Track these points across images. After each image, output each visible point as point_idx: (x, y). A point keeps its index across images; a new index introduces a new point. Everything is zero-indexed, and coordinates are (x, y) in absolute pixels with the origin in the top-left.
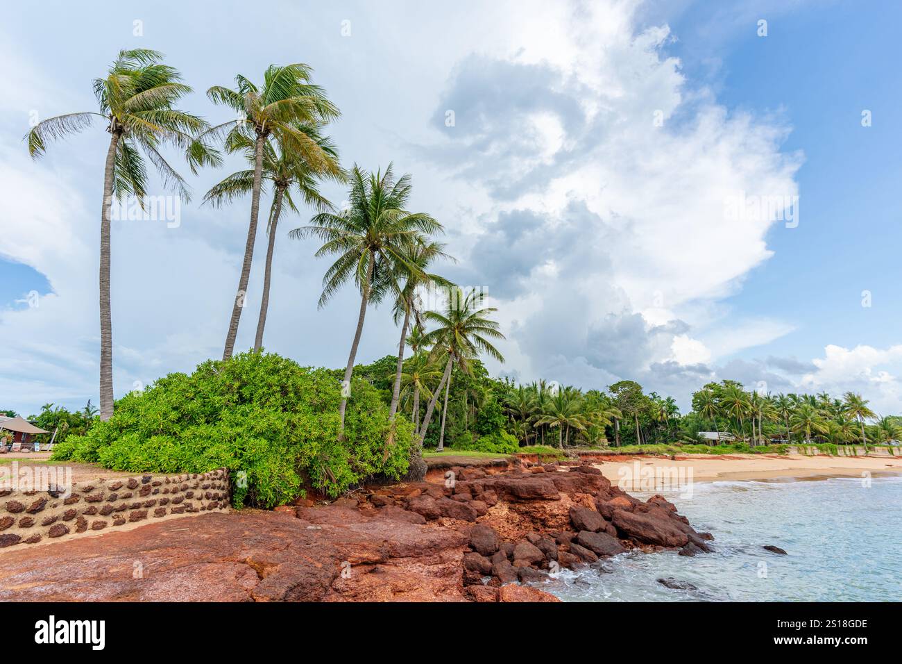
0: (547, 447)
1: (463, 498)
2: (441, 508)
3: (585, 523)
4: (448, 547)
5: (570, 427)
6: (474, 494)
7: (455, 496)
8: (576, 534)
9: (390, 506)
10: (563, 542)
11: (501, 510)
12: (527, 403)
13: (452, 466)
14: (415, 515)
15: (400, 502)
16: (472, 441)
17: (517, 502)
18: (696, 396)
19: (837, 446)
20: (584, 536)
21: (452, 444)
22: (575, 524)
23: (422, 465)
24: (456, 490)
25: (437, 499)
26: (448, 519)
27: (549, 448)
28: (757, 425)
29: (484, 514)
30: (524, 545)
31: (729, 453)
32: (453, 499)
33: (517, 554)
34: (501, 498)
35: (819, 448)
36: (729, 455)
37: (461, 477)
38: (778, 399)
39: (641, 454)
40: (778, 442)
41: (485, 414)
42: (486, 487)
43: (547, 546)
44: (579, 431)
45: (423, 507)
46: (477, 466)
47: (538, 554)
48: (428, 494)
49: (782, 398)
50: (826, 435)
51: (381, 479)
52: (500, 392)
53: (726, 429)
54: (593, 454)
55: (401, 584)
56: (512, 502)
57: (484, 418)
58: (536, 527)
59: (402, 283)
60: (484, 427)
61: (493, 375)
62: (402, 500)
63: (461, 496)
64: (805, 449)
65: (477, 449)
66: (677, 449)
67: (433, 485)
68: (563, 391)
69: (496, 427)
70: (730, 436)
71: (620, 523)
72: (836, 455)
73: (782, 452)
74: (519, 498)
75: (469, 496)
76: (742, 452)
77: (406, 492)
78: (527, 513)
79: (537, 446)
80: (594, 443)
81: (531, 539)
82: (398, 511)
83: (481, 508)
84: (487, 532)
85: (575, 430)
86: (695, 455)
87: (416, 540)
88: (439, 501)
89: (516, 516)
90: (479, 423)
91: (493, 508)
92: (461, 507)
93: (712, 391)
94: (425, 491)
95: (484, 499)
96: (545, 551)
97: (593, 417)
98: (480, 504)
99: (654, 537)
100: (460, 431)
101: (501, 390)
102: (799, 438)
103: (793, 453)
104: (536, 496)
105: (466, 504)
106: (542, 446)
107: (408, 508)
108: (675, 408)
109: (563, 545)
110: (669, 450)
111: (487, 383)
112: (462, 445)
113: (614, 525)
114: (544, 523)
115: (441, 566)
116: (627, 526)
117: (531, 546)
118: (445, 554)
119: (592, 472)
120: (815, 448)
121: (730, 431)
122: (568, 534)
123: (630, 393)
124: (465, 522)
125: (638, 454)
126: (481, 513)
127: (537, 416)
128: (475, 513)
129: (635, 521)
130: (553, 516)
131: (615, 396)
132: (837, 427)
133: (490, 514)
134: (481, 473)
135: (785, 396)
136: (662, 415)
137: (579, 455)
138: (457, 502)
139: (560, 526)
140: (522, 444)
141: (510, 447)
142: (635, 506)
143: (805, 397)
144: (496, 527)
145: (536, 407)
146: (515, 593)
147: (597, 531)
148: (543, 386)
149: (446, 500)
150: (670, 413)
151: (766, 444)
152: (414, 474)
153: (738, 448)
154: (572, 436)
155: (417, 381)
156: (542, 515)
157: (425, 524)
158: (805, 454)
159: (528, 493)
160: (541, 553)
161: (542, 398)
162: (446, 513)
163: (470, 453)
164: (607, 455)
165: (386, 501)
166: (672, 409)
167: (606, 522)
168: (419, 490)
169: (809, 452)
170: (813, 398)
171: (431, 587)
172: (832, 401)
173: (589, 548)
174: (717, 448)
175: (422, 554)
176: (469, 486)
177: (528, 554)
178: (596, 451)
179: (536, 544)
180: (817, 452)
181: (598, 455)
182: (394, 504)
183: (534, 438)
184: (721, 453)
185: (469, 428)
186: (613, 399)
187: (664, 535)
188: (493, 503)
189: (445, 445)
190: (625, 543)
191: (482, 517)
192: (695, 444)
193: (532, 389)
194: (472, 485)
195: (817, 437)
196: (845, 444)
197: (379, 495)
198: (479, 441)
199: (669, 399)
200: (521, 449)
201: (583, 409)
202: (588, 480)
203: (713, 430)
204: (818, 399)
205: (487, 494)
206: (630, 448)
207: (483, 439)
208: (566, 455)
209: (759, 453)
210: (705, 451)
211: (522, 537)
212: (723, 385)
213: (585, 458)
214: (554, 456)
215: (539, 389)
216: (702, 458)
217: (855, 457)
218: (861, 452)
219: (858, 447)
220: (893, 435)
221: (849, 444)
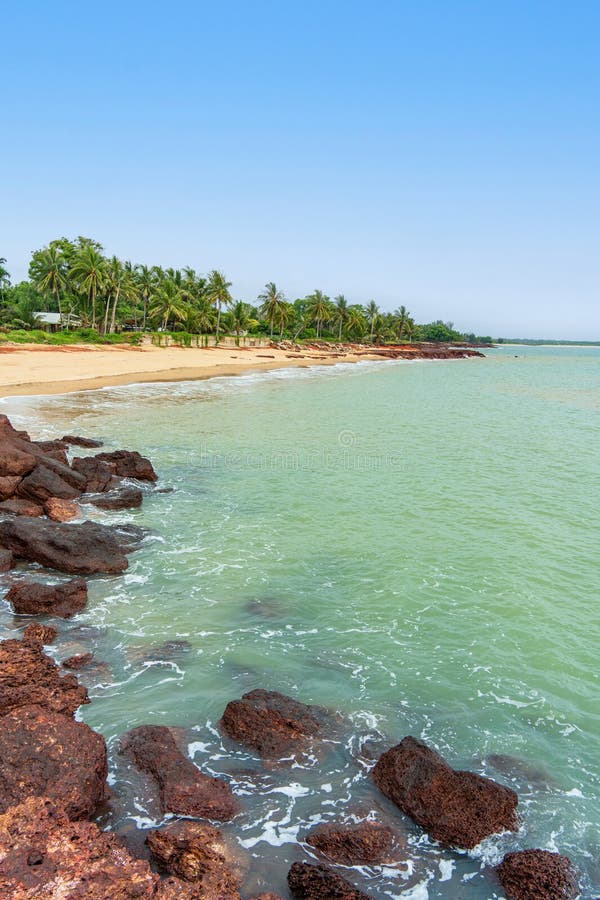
19: (191, 335)
28: (111, 307)
31: (72, 343)
35: (174, 338)
36: (72, 345)
38: (140, 272)
40: (131, 330)
49: (145, 270)
50: (182, 321)
53: (73, 309)
64: (160, 338)
66: (4, 336)
70: (76, 319)
72: (189, 346)
73: (134, 342)
76: (88, 341)
86: (28, 345)
102: (153, 326)
103: (147, 343)
120: (170, 337)
121: (76, 312)
135: (149, 269)
143: (171, 273)
151: (116, 331)
153: (85, 337)
158: (159, 345)
169: (163, 342)
174: (57, 336)
180: (171, 342)
184: (63, 342)
192: (27, 329)
195: (173, 324)
196: (198, 333)
203: (57, 310)
204: (184, 276)
209: (109, 343)
210: (41, 340)
212: (77, 244)
217: (206, 348)
218: (212, 343)
219: (210, 337)
220: (242, 323)
221: (203, 333)
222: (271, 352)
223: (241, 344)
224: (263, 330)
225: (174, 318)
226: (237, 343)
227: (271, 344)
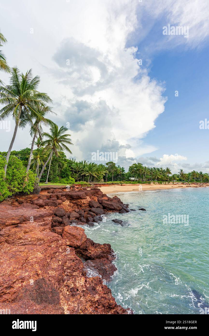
0: (84, 182)
1: (54, 199)
2: (45, 203)
3: (94, 205)
4: (47, 216)
5: (93, 176)
6: (58, 198)
7: (51, 199)
8: (90, 209)
9: (25, 203)
10: (86, 211)
11: (67, 203)
12: (79, 168)
13: (50, 189)
14: (35, 206)
15: (29, 202)
16: (59, 180)
17: (72, 200)
18: (130, 167)
19: (162, 182)
20: (93, 209)
21: (51, 181)
22: (90, 205)
23: (39, 188)
24: (51, 197)
25: (44, 200)
26: (48, 206)
27: (85, 182)
28: (144, 176)
29: (61, 204)
30: (74, 213)
31: (136, 184)
32: (50, 200)
33: (71, 216)
34: (67, 199)
35: (158, 182)
37: (53, 192)
38: (151, 169)
39: (113, 184)
40: (149, 181)
41: (64, 171)
42: (62, 195)
43: (81, 213)
44: (95, 177)
45: (38, 203)
46: (60, 189)
47: (78, 215)
48: (40, 198)
50: (160, 179)
51: (22, 194)
52: (70, 164)
53: (137, 177)
54: (99, 184)
55: (27, 230)
56: (71, 200)
57: (63, 172)
58: (78, 207)
59: (34, 120)
60: (63, 175)
61: (68, 158)
62: (30, 201)
63: (53, 199)
64: (155, 182)
65: (60, 183)
66: (123, 182)
67: (43, 195)
68: (91, 164)
69: (67, 175)
70: (137, 179)
71: (104, 205)
72: (162, 184)
73: (149, 183)
74: (73, 198)
75: (56, 198)
76: (139, 183)
77: (32, 198)
78: (75, 203)
79: (81, 182)
80: (99, 181)
81: (76, 211)
82: (29, 205)
83: (60, 202)
84: (61, 210)
85: (94, 177)
86: (128, 184)
87: (35, 215)
88: (45, 201)
89: (72, 204)
90: (62, 174)
91: (64, 202)
92: (53, 202)
93: (134, 166)
94: (39, 197)
95: (61, 199)
96: (80, 214)
97: (100, 173)
98: (60, 201)
99: (113, 208)
100: (55, 177)
101: (70, 163)
102: (154, 179)
104: (79, 198)
105: (55, 201)
106: (83, 182)
107: (32, 203)
108: (124, 170)
109: (86, 212)
110: (121, 183)
111: (65, 160)
112: (55, 181)
113: (102, 205)
114: (81, 206)
115: (43, 223)
116: (106, 205)
117: (76, 213)
118: (45, 219)
119: (97, 190)
120: (157, 182)
121: (138, 177)
122: (88, 209)
123: (112, 165)
124: (54, 207)
125: (112, 184)
126: (60, 204)
127: (82, 172)
128: (58, 204)
129: (108, 204)
130: (84, 204)
131: (107, 166)
132: (163, 177)
133: (63, 204)
134: (61, 191)
135: (153, 168)
136: (120, 173)
137: (94, 184)
138: (51, 201)
139: (86, 207)
140: (76, 181)
141: (72, 182)
142: (109, 199)
144: (65, 208)
145: (82, 169)
146: (69, 228)
147: (97, 208)
148: (85, 162)
149: (48, 200)
150: (122, 172)
151: (146, 181)
152: (35, 191)
153: (139, 182)
154: (93, 179)
155: (38, 159)
156: (80, 204)
157: (39, 208)
158: (154, 184)
159: (76, 197)
160: (79, 215)
161: (84, 166)
162: (47, 204)
163: (58, 184)
164: (103, 184)
165: (24, 201)
166: (123, 171)
167: (100, 205)
168: (37, 197)
169: (156, 183)
170: (159, 169)
171: (39, 229)
172: (163, 170)
173: (94, 212)
175: (36, 219)
176: (56, 196)
177: (75, 216)
178: (100, 183)
179: (77, 213)
180: (157, 183)
181: (100, 184)
182: (27, 202)
183: (80, 179)
184: (134, 183)
185: (58, 176)
186: (107, 167)
187: (116, 207)
188: (64, 200)
189: (48, 181)
190: (105, 210)
191: (60, 205)
192: (128, 181)
193: (81, 163)
194: (57, 195)
195: (158, 179)
196: (164, 181)
197: (21, 200)
198: (61, 180)
199: (123, 168)
200: (76, 183)
201: (97, 170)
202: (96, 192)
203: (133, 177)
205: (62, 198)
206: (110, 182)
207: (63, 179)
208: (90, 185)
209: (144, 184)
210: (130, 183)
211: (73, 211)
213: (96, 185)
214: (86, 185)
215: (83, 163)
216: (129, 185)
217: (166, 184)
218: (167, 183)
219: (166, 182)
220: (174, 179)
221: (165, 181)
222: (182, 185)
223: (174, 183)
224: (180, 180)
225: (158, 178)
226: (173, 183)
227: (182, 183)
